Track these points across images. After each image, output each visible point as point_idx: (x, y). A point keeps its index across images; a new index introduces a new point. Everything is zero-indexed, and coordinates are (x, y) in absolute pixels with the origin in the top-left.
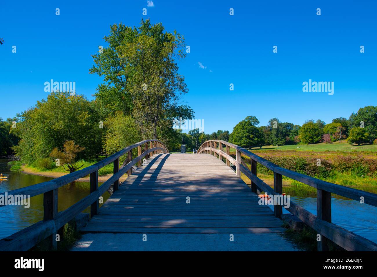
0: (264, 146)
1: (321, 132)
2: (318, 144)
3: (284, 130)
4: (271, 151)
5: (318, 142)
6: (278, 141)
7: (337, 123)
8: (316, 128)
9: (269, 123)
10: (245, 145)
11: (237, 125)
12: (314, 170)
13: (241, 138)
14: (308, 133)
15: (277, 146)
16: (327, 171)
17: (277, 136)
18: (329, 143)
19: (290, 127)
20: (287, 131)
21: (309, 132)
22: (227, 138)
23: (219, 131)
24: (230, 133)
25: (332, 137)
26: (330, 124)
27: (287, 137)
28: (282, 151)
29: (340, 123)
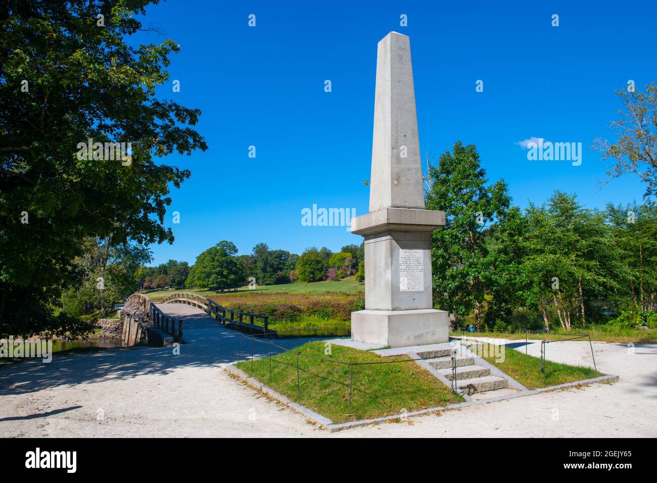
0: (244, 287)
1: (326, 265)
2: (321, 282)
3: (276, 261)
4: (253, 295)
5: (321, 280)
6: (266, 279)
7: (346, 252)
8: (319, 259)
9: (253, 250)
10: (215, 285)
11: (203, 254)
12: (282, 315)
13: (209, 275)
14: (307, 266)
15: (265, 287)
16: (295, 315)
17: (264, 270)
18: (335, 280)
19: (285, 256)
20: (280, 263)
21: (310, 265)
22: (184, 273)
23: (170, 261)
24: (190, 265)
25: (339, 272)
26: (338, 254)
27: (279, 273)
28: (269, 294)
29: (351, 252)
